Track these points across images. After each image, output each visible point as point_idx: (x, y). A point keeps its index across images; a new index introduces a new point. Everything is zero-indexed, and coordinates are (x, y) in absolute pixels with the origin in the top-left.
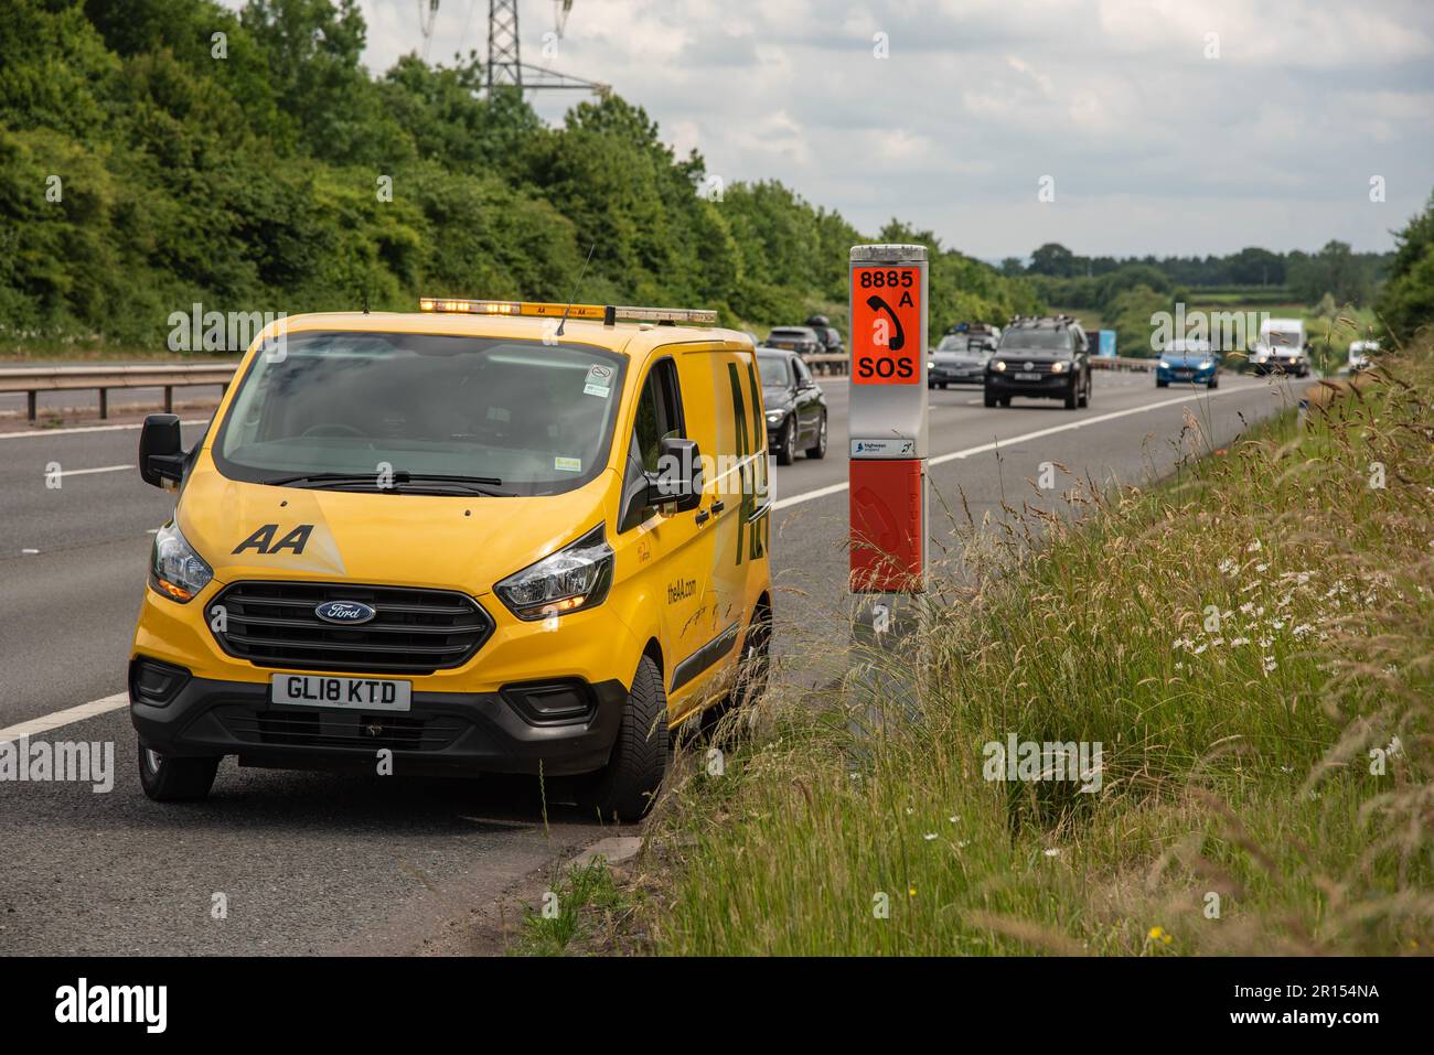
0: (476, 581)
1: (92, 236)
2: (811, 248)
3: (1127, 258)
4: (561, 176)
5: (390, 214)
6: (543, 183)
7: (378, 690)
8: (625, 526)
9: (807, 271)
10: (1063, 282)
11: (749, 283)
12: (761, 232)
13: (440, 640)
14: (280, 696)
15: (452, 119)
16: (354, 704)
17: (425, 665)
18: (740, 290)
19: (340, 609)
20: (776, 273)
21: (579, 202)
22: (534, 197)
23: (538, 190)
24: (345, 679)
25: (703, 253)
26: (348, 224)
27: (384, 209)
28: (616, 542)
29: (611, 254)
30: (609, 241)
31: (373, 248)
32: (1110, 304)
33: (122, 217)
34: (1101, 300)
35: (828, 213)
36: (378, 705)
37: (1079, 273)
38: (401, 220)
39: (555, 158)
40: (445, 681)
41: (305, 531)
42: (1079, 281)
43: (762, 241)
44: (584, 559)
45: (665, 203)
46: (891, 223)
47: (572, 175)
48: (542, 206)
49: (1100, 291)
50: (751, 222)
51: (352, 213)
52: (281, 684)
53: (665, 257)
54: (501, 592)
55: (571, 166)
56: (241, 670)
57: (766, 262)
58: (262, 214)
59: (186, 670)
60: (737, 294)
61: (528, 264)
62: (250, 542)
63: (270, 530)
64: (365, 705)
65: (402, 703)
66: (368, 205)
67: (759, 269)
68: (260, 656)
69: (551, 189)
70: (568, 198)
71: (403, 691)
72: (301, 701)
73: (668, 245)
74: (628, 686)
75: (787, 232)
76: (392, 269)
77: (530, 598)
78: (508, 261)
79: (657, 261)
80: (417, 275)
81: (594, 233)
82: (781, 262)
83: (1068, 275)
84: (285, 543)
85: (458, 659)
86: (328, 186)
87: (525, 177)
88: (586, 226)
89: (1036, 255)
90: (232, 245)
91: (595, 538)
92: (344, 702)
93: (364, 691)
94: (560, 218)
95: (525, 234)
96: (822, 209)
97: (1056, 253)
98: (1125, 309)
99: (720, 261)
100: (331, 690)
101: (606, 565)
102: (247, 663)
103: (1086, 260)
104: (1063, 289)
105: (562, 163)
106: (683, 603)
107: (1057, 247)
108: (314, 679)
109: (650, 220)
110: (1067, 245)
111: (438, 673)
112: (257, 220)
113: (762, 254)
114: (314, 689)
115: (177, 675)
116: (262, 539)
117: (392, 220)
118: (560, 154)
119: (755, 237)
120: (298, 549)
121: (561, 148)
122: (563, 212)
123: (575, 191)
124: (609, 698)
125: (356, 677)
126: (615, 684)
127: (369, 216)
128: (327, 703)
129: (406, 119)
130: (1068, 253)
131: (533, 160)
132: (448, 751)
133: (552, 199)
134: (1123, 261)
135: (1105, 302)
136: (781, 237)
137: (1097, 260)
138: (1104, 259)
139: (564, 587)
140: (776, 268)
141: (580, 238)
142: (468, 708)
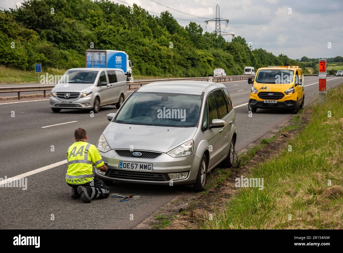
0: (283, 91)
1: (170, 61)
2: (268, 58)
3: (317, 58)
4: (231, 49)
5: (208, 56)
6: (229, 50)
7: (274, 101)
8: (295, 87)
9: (267, 62)
10: (306, 63)
11: (259, 64)
12: (260, 56)
13: (279, 97)
14: (265, 102)
15: (214, 41)
16: (272, 103)
17: (278, 99)
18: (257, 65)
19: (270, 94)
20: (262, 63)
21: (234, 53)
22: (227, 52)
23: (228, 51)
24: (271, 100)
25: (252, 60)
26: (203, 58)
27: (207, 55)
28: (295, 88)
29: (239, 61)
30: (239, 59)
31: (206, 61)
32: (315, 66)
33: (174, 57)
34: (313, 65)
35: (270, 53)
36: (274, 103)
37: (309, 61)
38: (210, 57)
39: (230, 47)
40: (280, 100)
41: (266, 87)
42: (309, 63)
43: (260, 58)
44: (292, 89)
45: (246, 53)
46: (281, 54)
47: (233, 49)
48: (228, 54)
49: (313, 64)
50: (258, 55)
51: (203, 56)
52: (265, 101)
53: (246, 61)
54: (285, 92)
55: (233, 48)
56: (261, 100)
57: (261, 61)
58: (192, 57)
59: (256, 100)
60: (257, 66)
61: (227, 63)
62: (261, 88)
63: (263, 87)
64: (273, 103)
65: (276, 102)
66: (205, 55)
67: (260, 62)
68: (263, 98)
69: (230, 51)
70: (232, 52)
71: (276, 101)
72: (267, 102)
73: (246, 59)
74: (296, 101)
75: (264, 56)
76: (209, 64)
77: (287, 93)
78: (224, 62)
79: (245, 61)
80: (212, 65)
81: (236, 58)
82: (263, 61)
83: (307, 62)
84: (265, 88)
85: (281, 98)
86: (199, 52)
87: (226, 49)
88: (235, 56)
89: (302, 58)
90: (188, 61)
91: (293, 87)
92: (271, 102)
93: (273, 101)
94: (231, 55)
95: (227, 58)
96: (269, 52)
97: (305, 58)
98: (317, 67)
99: (254, 61)
100: (269, 101)
101: (294, 90)
102: (262, 99)
103: (310, 59)
104: (307, 64)
105: (232, 47)
106: (299, 94)
107: (305, 57)
108: (268, 100)
109: (244, 55)
110: (307, 57)
111: (279, 100)
112: (191, 57)
113: (260, 60)
114: (268, 101)
115: (255, 100)
116: (262, 88)
117: (209, 57)
118: (231, 46)
119: (259, 57)
120: (266, 89)
121: (231, 45)
122: (232, 54)
123: (233, 51)
124: (295, 102)
125: (272, 100)
126: (295, 101)
127: (206, 56)
128: (269, 103)
129: (207, 41)
130: (307, 58)
131: (227, 47)
132: (280, 107)
133: (230, 52)
134: (316, 59)
135: (314, 66)
136: (263, 57)
137: (312, 59)
138: (313, 59)
139: (290, 92)
140: (262, 62)
141: (234, 58)
142: (282, 103)
